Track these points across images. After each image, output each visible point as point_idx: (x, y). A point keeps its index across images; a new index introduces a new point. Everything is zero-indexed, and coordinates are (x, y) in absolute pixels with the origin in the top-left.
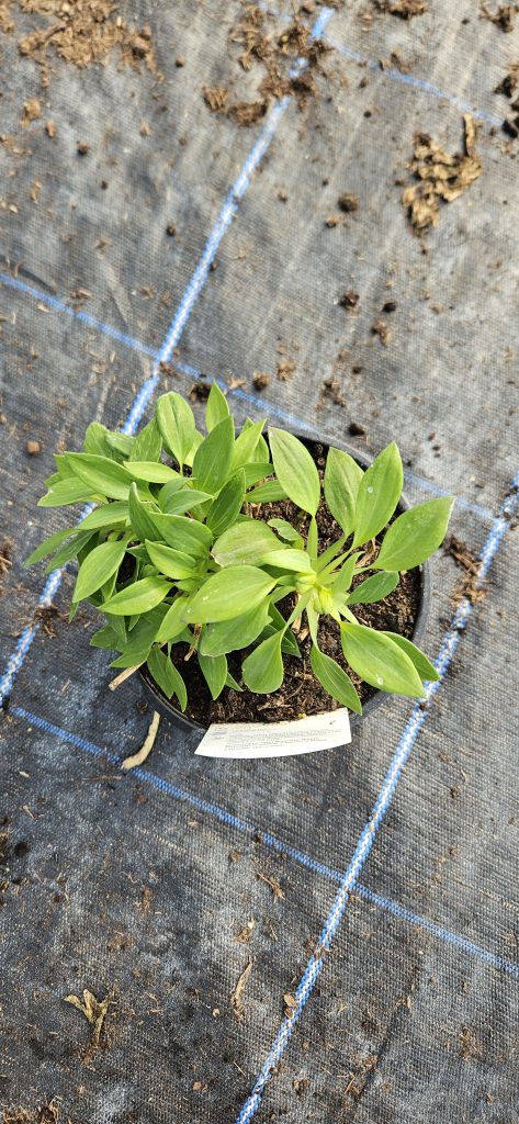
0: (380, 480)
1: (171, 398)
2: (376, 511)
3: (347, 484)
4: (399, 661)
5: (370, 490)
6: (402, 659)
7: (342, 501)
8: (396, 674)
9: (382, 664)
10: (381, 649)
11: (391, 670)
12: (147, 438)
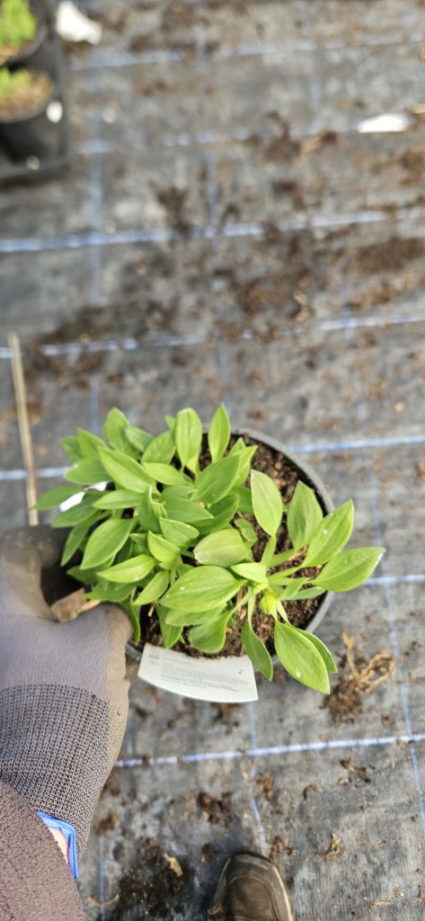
0: (335, 526)
1: (189, 415)
2: (326, 548)
3: (306, 515)
4: (316, 662)
5: (325, 532)
6: (318, 661)
7: (299, 527)
8: (312, 671)
9: (302, 661)
10: (304, 649)
11: (308, 667)
12: (163, 442)
